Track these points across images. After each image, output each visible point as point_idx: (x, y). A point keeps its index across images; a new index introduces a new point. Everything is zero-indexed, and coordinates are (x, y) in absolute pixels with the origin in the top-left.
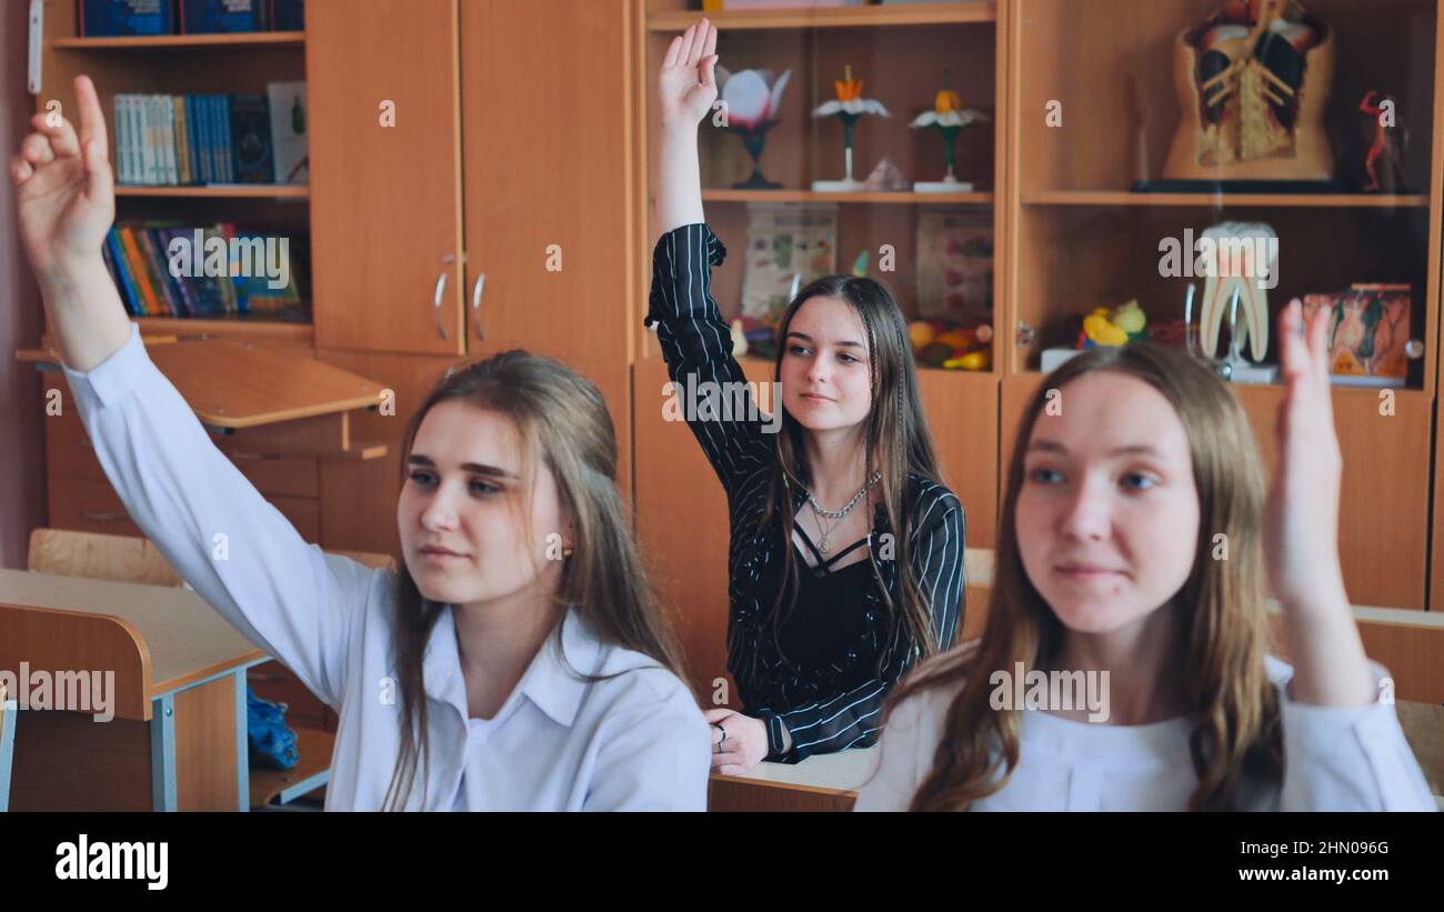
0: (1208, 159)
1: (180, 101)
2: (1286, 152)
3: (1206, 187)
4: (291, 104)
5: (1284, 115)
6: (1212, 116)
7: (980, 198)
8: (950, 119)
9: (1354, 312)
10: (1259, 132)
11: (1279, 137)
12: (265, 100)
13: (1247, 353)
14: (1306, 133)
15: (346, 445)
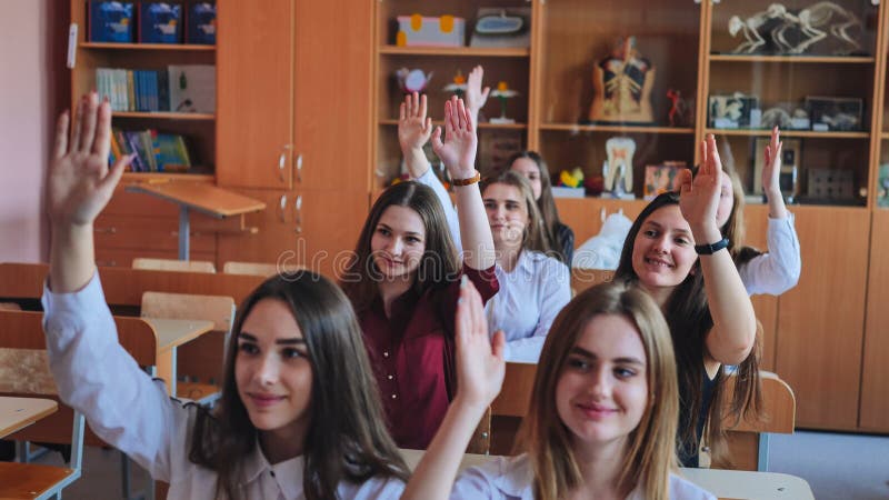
0: (607, 112)
1: (131, 73)
2: (637, 111)
3: (618, 124)
4: (179, 75)
5: (636, 97)
6: (609, 96)
7: (520, 126)
8: (507, 94)
9: (665, 172)
10: (626, 103)
11: (634, 105)
12: (167, 73)
13: (623, 187)
14: (645, 104)
15: (243, 227)
